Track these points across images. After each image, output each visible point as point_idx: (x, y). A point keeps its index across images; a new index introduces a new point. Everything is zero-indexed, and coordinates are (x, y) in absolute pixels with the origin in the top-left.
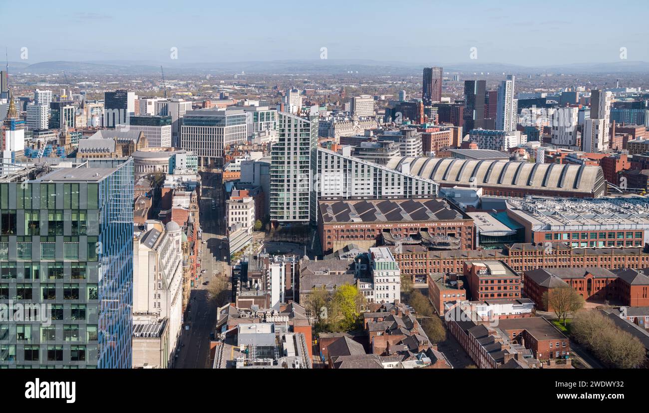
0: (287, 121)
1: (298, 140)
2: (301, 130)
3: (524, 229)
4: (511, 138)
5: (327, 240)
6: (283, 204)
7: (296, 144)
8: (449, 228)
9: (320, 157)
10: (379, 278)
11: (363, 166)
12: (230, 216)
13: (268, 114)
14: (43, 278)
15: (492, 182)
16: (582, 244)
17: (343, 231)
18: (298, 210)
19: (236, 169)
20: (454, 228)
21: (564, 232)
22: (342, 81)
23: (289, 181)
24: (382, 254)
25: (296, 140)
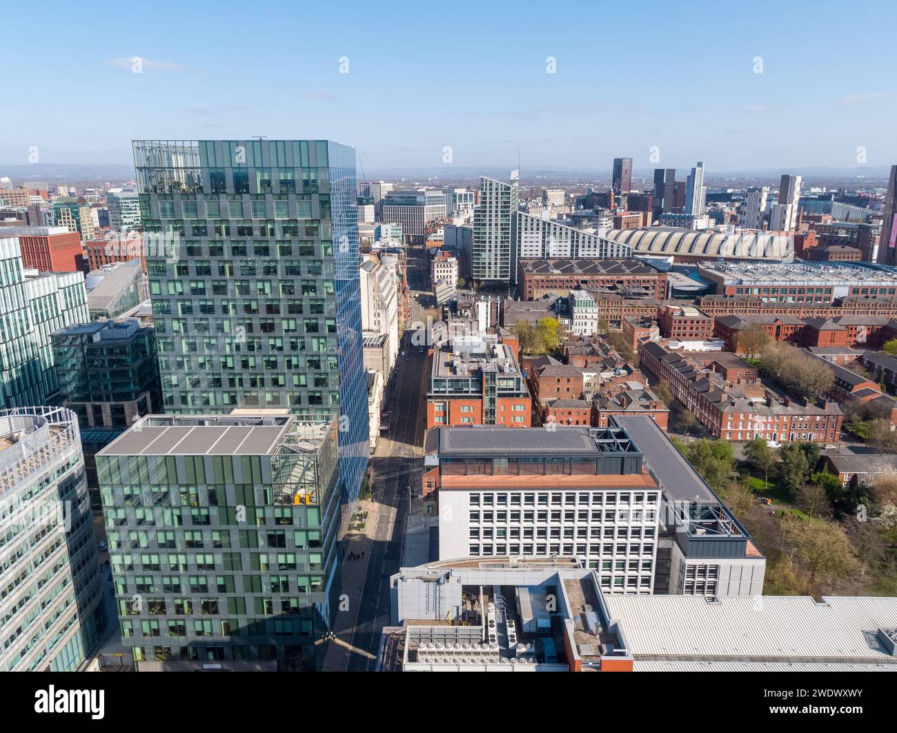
0: (488, 185)
1: (499, 203)
2: (502, 194)
3: (716, 284)
4: (699, 221)
5: (528, 290)
6: (485, 263)
7: (497, 207)
8: (644, 281)
9: (520, 220)
10: (578, 315)
11: (561, 229)
12: (436, 274)
13: (466, 195)
14: (278, 236)
15: (684, 251)
16: (772, 300)
17: (543, 281)
18: (499, 270)
19: (438, 238)
20: (648, 281)
21: (755, 287)
23: (490, 242)
24: (582, 295)
25: (497, 203)
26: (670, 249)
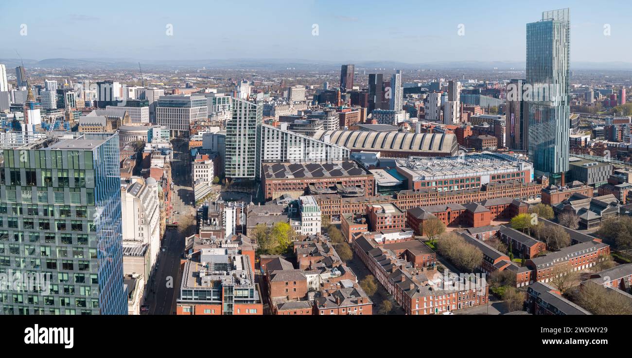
0: (238, 105)
1: (247, 118)
2: (250, 111)
3: (408, 180)
4: (399, 115)
5: (268, 191)
6: (235, 165)
7: (245, 121)
8: (357, 181)
9: (264, 131)
10: (305, 218)
11: (296, 138)
12: (195, 174)
13: (224, 99)
14: (57, 215)
15: (387, 147)
16: (445, 189)
17: (280, 184)
18: (246, 170)
19: (199, 139)
20: (360, 181)
21: (433, 181)
22: (282, 75)
23: (239, 148)
24: (309, 201)
25: (245, 118)
26: (377, 147)
